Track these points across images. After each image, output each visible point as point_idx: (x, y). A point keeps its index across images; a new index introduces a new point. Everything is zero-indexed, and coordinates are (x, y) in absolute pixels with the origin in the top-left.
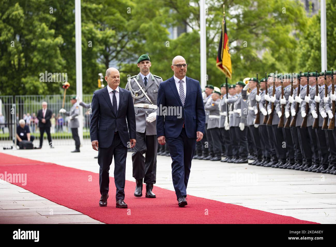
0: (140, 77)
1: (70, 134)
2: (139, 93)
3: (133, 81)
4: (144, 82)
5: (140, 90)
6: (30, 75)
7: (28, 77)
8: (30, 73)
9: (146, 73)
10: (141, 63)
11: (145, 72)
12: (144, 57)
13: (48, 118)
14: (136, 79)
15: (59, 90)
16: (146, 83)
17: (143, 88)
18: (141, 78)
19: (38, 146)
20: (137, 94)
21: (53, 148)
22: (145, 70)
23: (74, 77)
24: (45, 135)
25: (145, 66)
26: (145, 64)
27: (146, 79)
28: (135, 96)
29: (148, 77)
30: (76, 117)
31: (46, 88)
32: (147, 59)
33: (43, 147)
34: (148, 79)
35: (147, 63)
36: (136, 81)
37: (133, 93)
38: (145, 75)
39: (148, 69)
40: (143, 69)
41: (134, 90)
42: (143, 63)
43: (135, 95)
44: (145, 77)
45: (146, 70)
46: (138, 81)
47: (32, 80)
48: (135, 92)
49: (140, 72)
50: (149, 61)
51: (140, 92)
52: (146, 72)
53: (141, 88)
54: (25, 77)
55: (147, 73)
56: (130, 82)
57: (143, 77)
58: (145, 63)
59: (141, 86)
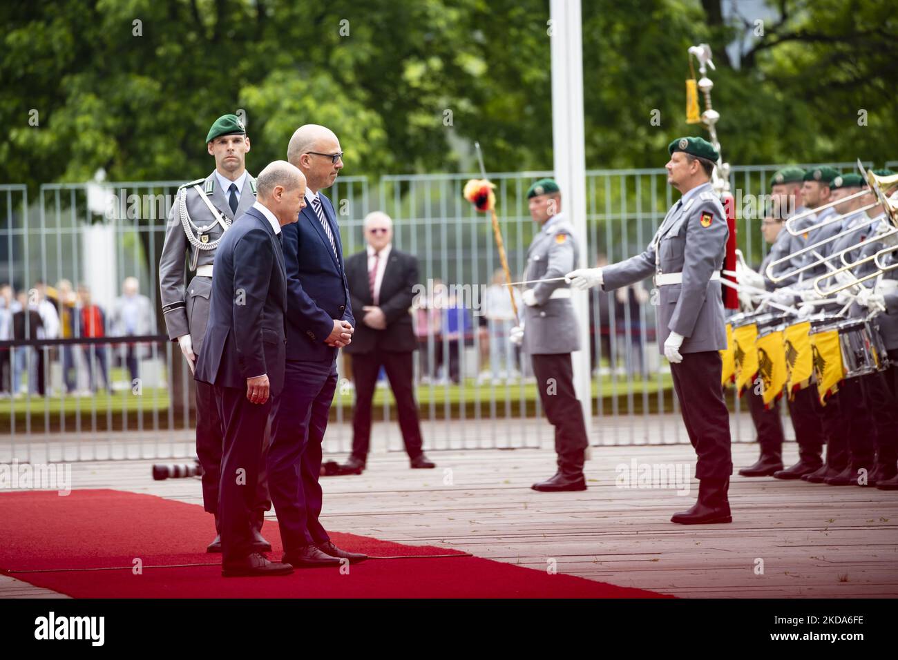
0: (216, 183)
1: (527, 387)
2: (212, 231)
3: (192, 193)
4: (227, 197)
5: (215, 222)
6: (284, 67)
7: (277, 75)
8: (285, 58)
9: (234, 173)
10: (216, 141)
11: (230, 171)
12: (227, 123)
13: (396, 302)
14: (204, 190)
15: (445, 148)
16: (234, 204)
17: (224, 217)
18: (220, 185)
19: (342, 461)
20: (207, 236)
21: (431, 466)
22: (229, 164)
23: (532, 74)
24: (383, 393)
25: (231, 154)
26: (231, 145)
27: (233, 189)
28: (199, 241)
29: (239, 183)
30: (558, 294)
31: (376, 134)
32: (237, 131)
33: (371, 461)
34: (240, 188)
35: (236, 141)
36: (204, 195)
37: (195, 233)
38: (232, 179)
39: (239, 161)
40: (223, 163)
41: (198, 223)
42: (224, 142)
43: (199, 237)
44: (230, 183)
45: (234, 163)
46: (210, 195)
47: (299, 96)
48: (200, 229)
49: (216, 170)
50: (243, 137)
51: (217, 230)
52: (234, 171)
53: (219, 217)
54: (258, 77)
55: (236, 171)
56: (184, 199)
57: (226, 184)
58: (230, 142)
59: (220, 212)
